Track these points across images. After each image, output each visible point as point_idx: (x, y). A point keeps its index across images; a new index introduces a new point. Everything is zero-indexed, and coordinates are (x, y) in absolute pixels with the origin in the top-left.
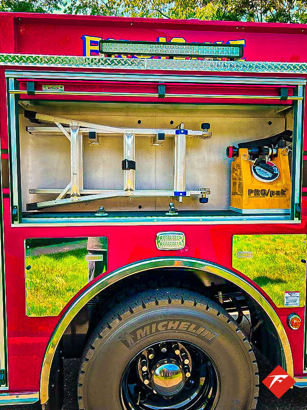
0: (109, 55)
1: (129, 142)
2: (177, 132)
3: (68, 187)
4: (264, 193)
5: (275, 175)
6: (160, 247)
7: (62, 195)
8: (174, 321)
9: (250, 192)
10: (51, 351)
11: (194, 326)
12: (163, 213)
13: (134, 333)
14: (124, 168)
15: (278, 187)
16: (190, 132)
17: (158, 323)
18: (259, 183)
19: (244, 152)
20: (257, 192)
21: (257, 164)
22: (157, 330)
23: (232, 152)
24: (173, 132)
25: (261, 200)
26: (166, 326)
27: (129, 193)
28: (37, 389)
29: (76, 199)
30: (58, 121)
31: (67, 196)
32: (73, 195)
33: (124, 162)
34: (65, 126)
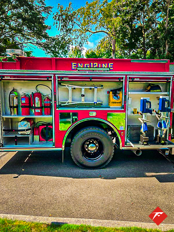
0: (79, 70)
1: (83, 90)
2: (95, 88)
3: (68, 101)
4: (115, 103)
5: (118, 98)
6: (90, 115)
7: (67, 103)
8: (93, 133)
9: (112, 102)
10: (65, 138)
11: (98, 134)
12: (91, 107)
13: (84, 135)
14: (82, 96)
15: (119, 101)
16: (98, 88)
17: (89, 133)
18: (114, 100)
19: (111, 93)
20: (114, 102)
21: (114, 96)
22: (89, 135)
23: (109, 92)
24: (94, 88)
25: (115, 104)
26: (91, 134)
27: (83, 102)
28: (62, 147)
29: (70, 104)
30: (66, 85)
31: (68, 103)
32: (70, 103)
33: (82, 95)
34: (68, 86)
